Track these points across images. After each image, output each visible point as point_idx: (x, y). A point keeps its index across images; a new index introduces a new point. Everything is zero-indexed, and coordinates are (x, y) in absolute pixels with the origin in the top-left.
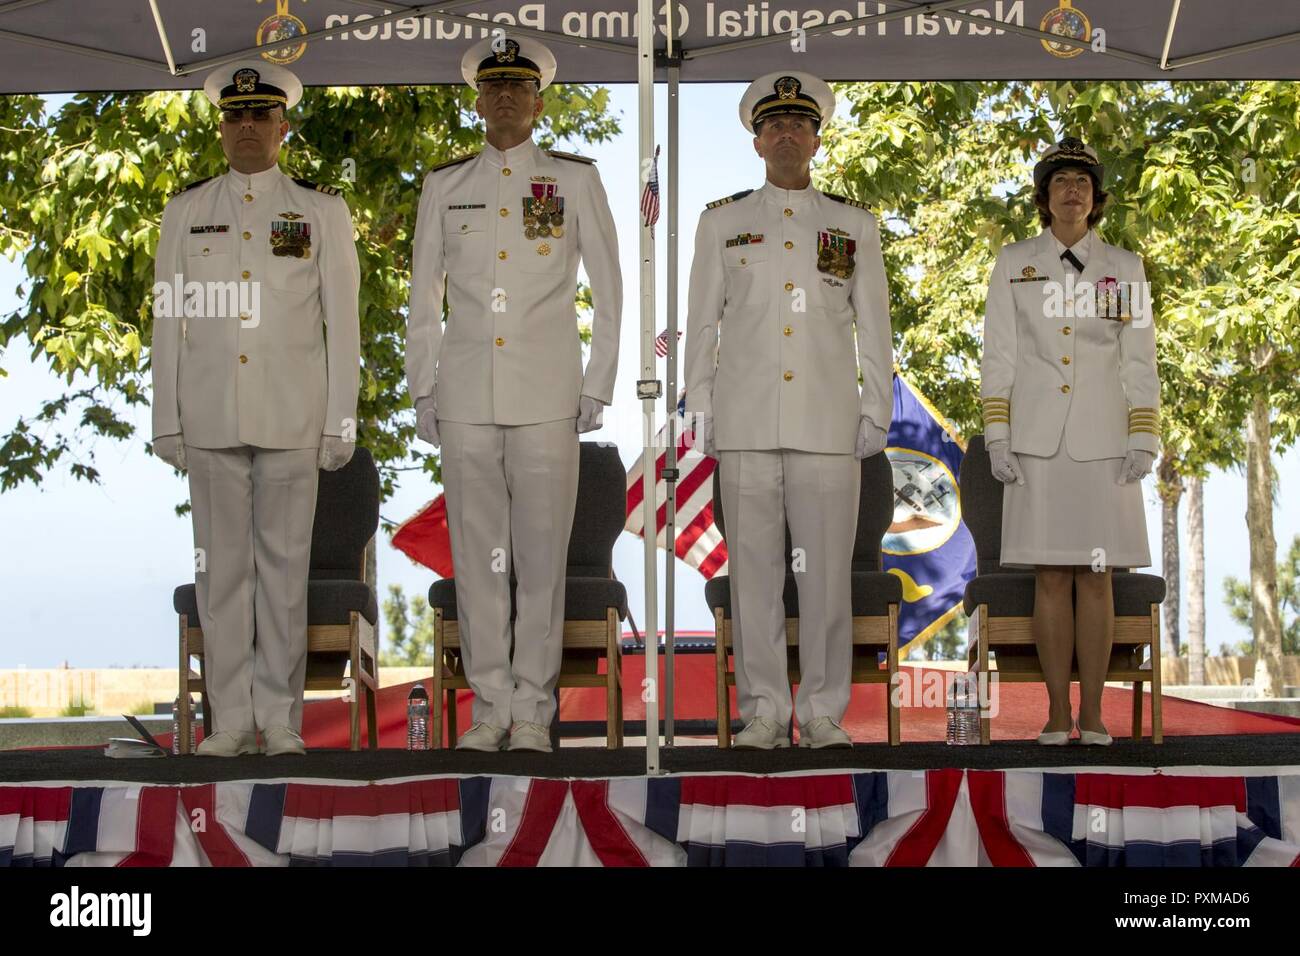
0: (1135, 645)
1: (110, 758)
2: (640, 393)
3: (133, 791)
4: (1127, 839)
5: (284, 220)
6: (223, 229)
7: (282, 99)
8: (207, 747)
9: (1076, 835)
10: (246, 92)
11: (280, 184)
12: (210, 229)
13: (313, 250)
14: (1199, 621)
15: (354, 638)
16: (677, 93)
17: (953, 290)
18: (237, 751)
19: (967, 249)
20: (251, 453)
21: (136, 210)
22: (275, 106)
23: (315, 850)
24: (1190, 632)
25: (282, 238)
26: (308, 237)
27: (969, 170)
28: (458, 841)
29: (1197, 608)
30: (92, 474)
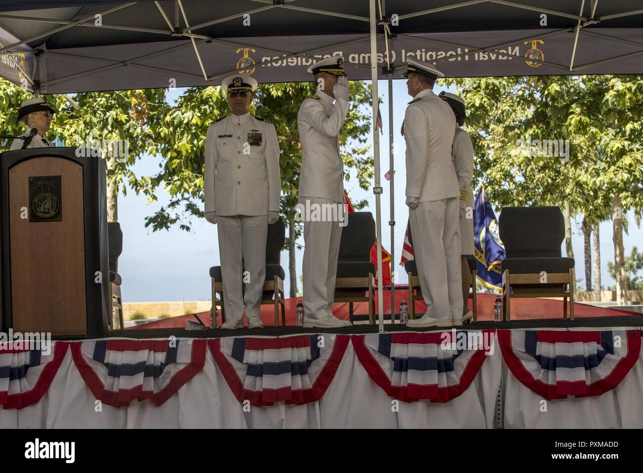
0: (564, 284)
1: (187, 330)
2: (374, 192)
3: (190, 341)
4: (556, 354)
5: (252, 132)
6: (231, 136)
7: (251, 88)
8: (225, 326)
9: (538, 353)
10: (238, 86)
11: (250, 119)
12: (225, 136)
13: (263, 143)
14: (599, 278)
15: (276, 285)
16: (392, 83)
17: (505, 158)
18: (236, 327)
19: (510, 142)
20: (240, 217)
21: (199, 133)
22: (248, 91)
23: (257, 362)
24: (595, 282)
25: (251, 139)
26: (261, 139)
27: (510, 113)
28: (310, 358)
29: (597, 273)
30: (188, 229)
